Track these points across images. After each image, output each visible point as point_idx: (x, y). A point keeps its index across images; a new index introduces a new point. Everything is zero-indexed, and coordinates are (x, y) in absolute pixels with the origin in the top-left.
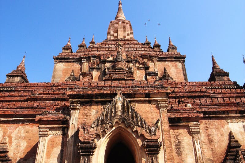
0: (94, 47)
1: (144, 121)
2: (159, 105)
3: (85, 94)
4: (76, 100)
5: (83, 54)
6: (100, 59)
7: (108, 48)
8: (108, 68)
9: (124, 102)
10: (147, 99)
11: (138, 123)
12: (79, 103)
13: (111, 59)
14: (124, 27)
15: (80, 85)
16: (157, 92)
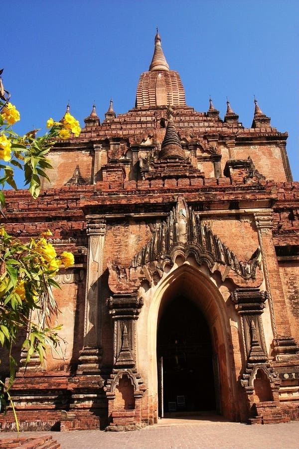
0: (113, 123)
1: (232, 254)
2: (257, 223)
3: (114, 204)
4: (98, 216)
5: (95, 134)
6: (128, 144)
7: (141, 123)
8: (143, 160)
9: (192, 218)
10: (233, 211)
11: (219, 257)
12: (104, 223)
13: (148, 142)
14: (168, 84)
15: (104, 188)
16: (252, 198)
